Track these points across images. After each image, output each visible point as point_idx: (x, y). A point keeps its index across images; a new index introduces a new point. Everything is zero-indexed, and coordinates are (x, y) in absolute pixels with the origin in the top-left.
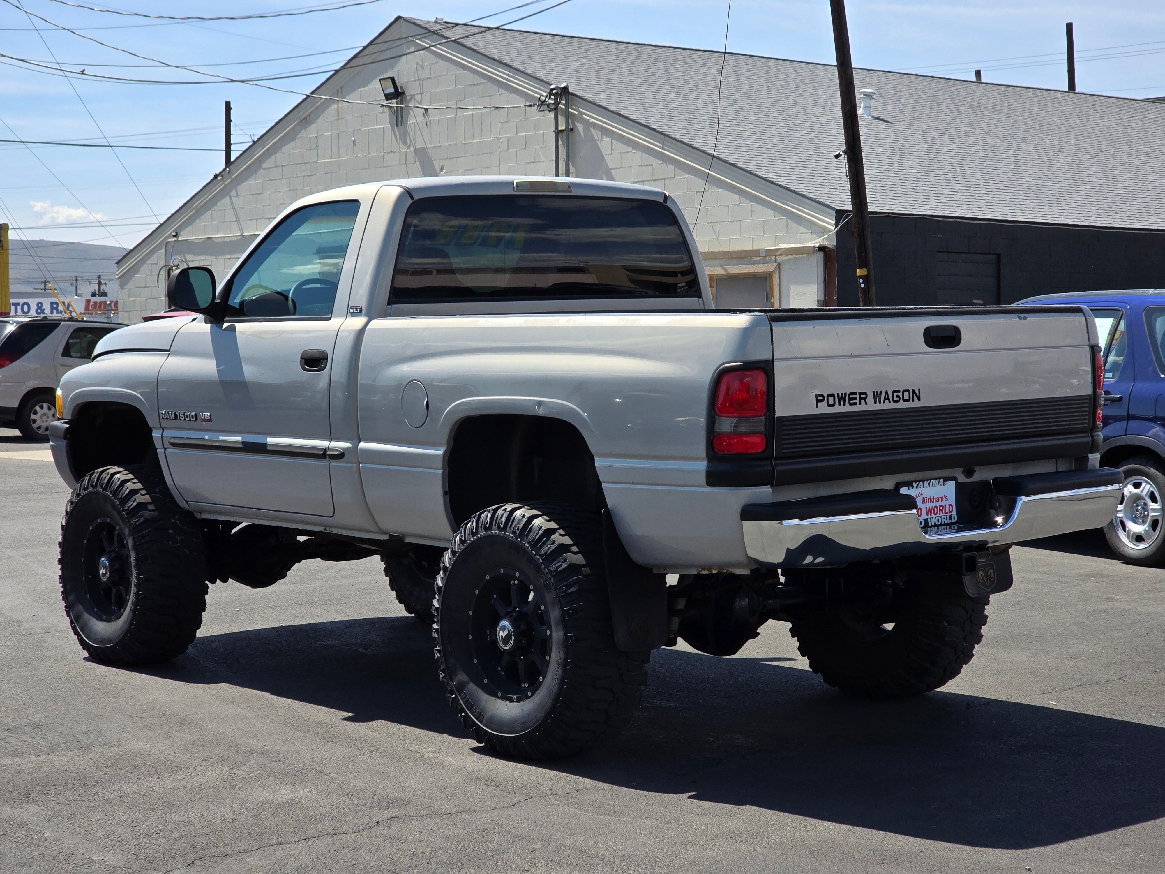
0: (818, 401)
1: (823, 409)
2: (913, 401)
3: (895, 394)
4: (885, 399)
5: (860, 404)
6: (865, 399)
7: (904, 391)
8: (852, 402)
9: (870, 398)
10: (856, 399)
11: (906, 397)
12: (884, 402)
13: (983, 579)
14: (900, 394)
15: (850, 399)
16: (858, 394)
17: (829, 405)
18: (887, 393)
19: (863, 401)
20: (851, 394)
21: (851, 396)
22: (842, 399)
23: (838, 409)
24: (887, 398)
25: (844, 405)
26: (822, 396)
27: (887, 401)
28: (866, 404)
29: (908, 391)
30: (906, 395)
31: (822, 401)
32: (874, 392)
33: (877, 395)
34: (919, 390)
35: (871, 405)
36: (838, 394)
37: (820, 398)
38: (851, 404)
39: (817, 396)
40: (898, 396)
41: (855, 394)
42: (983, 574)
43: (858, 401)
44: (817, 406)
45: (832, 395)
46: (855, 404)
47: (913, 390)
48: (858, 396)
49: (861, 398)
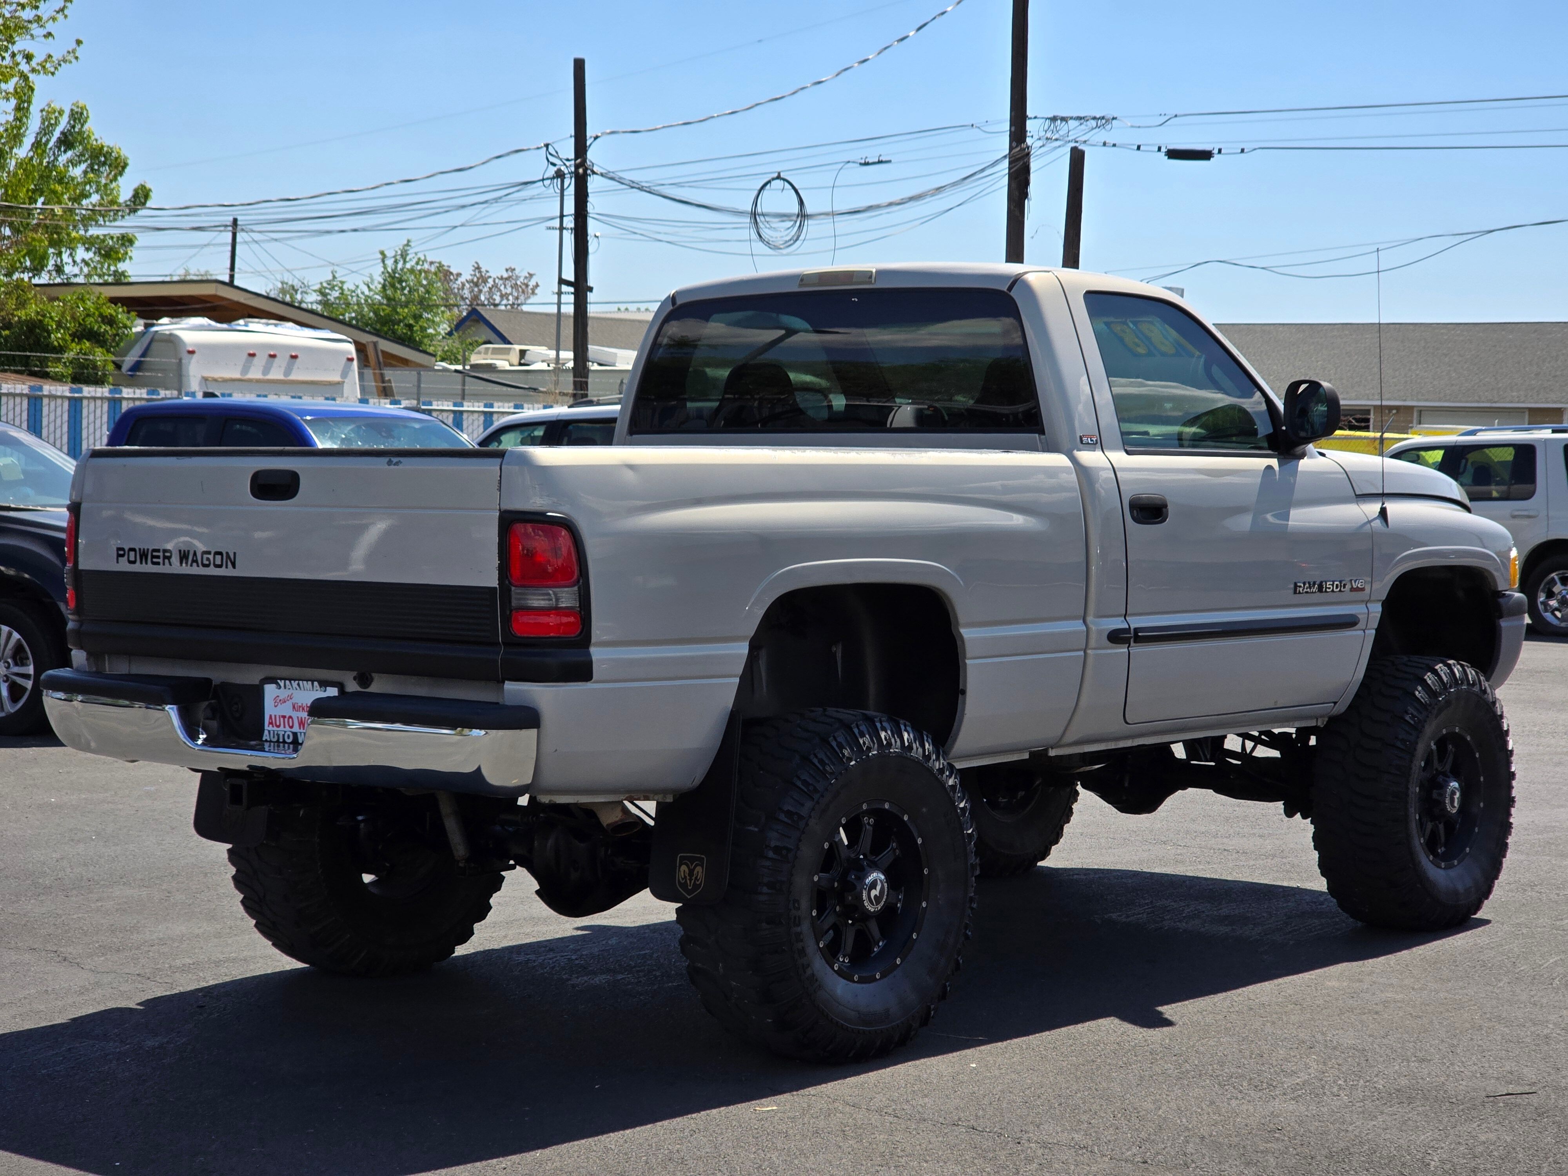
0: (119, 556)
1: (123, 566)
2: (227, 567)
3: (205, 556)
4: (193, 561)
5: (164, 564)
6: (169, 558)
7: (217, 553)
8: (155, 560)
9: (175, 560)
10: (158, 557)
11: (218, 562)
12: (191, 565)
13: (685, 877)
14: (211, 557)
15: (153, 557)
16: (161, 551)
17: (130, 562)
18: (195, 554)
19: (166, 561)
20: (154, 550)
21: (155, 554)
22: (144, 555)
23: (138, 568)
24: (195, 561)
25: (146, 563)
26: (123, 549)
27: (195, 564)
28: (170, 564)
29: (220, 553)
30: (218, 557)
31: (123, 556)
32: (180, 551)
33: (183, 556)
34: (235, 554)
35: (175, 567)
36: (140, 549)
37: (121, 553)
38: (154, 563)
39: (119, 549)
40: (208, 559)
41: (158, 551)
42: (687, 870)
43: (161, 560)
44: (118, 562)
45: (133, 550)
46: (158, 564)
47: (227, 553)
48: (161, 554)
49: (165, 557)
